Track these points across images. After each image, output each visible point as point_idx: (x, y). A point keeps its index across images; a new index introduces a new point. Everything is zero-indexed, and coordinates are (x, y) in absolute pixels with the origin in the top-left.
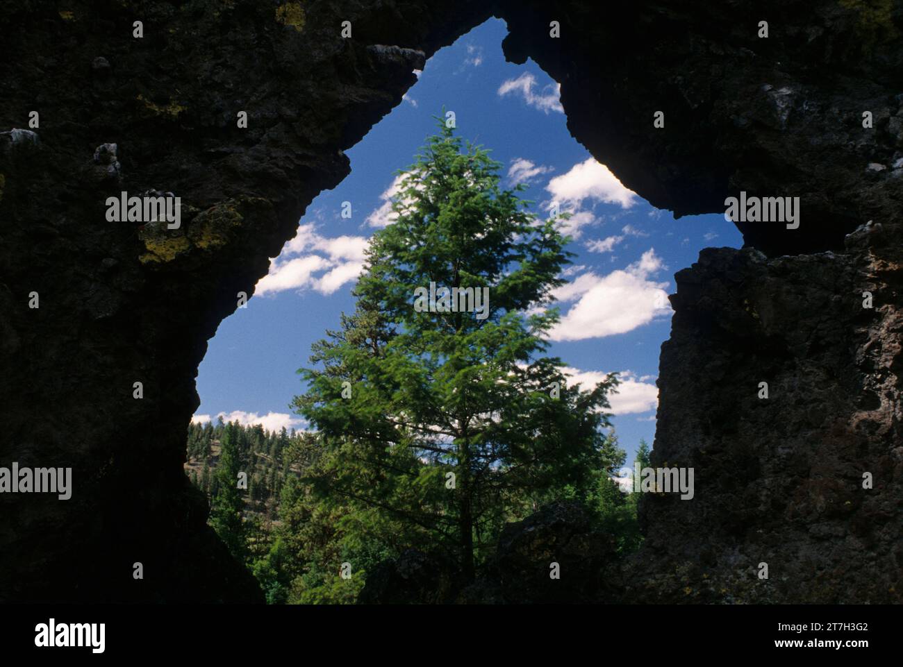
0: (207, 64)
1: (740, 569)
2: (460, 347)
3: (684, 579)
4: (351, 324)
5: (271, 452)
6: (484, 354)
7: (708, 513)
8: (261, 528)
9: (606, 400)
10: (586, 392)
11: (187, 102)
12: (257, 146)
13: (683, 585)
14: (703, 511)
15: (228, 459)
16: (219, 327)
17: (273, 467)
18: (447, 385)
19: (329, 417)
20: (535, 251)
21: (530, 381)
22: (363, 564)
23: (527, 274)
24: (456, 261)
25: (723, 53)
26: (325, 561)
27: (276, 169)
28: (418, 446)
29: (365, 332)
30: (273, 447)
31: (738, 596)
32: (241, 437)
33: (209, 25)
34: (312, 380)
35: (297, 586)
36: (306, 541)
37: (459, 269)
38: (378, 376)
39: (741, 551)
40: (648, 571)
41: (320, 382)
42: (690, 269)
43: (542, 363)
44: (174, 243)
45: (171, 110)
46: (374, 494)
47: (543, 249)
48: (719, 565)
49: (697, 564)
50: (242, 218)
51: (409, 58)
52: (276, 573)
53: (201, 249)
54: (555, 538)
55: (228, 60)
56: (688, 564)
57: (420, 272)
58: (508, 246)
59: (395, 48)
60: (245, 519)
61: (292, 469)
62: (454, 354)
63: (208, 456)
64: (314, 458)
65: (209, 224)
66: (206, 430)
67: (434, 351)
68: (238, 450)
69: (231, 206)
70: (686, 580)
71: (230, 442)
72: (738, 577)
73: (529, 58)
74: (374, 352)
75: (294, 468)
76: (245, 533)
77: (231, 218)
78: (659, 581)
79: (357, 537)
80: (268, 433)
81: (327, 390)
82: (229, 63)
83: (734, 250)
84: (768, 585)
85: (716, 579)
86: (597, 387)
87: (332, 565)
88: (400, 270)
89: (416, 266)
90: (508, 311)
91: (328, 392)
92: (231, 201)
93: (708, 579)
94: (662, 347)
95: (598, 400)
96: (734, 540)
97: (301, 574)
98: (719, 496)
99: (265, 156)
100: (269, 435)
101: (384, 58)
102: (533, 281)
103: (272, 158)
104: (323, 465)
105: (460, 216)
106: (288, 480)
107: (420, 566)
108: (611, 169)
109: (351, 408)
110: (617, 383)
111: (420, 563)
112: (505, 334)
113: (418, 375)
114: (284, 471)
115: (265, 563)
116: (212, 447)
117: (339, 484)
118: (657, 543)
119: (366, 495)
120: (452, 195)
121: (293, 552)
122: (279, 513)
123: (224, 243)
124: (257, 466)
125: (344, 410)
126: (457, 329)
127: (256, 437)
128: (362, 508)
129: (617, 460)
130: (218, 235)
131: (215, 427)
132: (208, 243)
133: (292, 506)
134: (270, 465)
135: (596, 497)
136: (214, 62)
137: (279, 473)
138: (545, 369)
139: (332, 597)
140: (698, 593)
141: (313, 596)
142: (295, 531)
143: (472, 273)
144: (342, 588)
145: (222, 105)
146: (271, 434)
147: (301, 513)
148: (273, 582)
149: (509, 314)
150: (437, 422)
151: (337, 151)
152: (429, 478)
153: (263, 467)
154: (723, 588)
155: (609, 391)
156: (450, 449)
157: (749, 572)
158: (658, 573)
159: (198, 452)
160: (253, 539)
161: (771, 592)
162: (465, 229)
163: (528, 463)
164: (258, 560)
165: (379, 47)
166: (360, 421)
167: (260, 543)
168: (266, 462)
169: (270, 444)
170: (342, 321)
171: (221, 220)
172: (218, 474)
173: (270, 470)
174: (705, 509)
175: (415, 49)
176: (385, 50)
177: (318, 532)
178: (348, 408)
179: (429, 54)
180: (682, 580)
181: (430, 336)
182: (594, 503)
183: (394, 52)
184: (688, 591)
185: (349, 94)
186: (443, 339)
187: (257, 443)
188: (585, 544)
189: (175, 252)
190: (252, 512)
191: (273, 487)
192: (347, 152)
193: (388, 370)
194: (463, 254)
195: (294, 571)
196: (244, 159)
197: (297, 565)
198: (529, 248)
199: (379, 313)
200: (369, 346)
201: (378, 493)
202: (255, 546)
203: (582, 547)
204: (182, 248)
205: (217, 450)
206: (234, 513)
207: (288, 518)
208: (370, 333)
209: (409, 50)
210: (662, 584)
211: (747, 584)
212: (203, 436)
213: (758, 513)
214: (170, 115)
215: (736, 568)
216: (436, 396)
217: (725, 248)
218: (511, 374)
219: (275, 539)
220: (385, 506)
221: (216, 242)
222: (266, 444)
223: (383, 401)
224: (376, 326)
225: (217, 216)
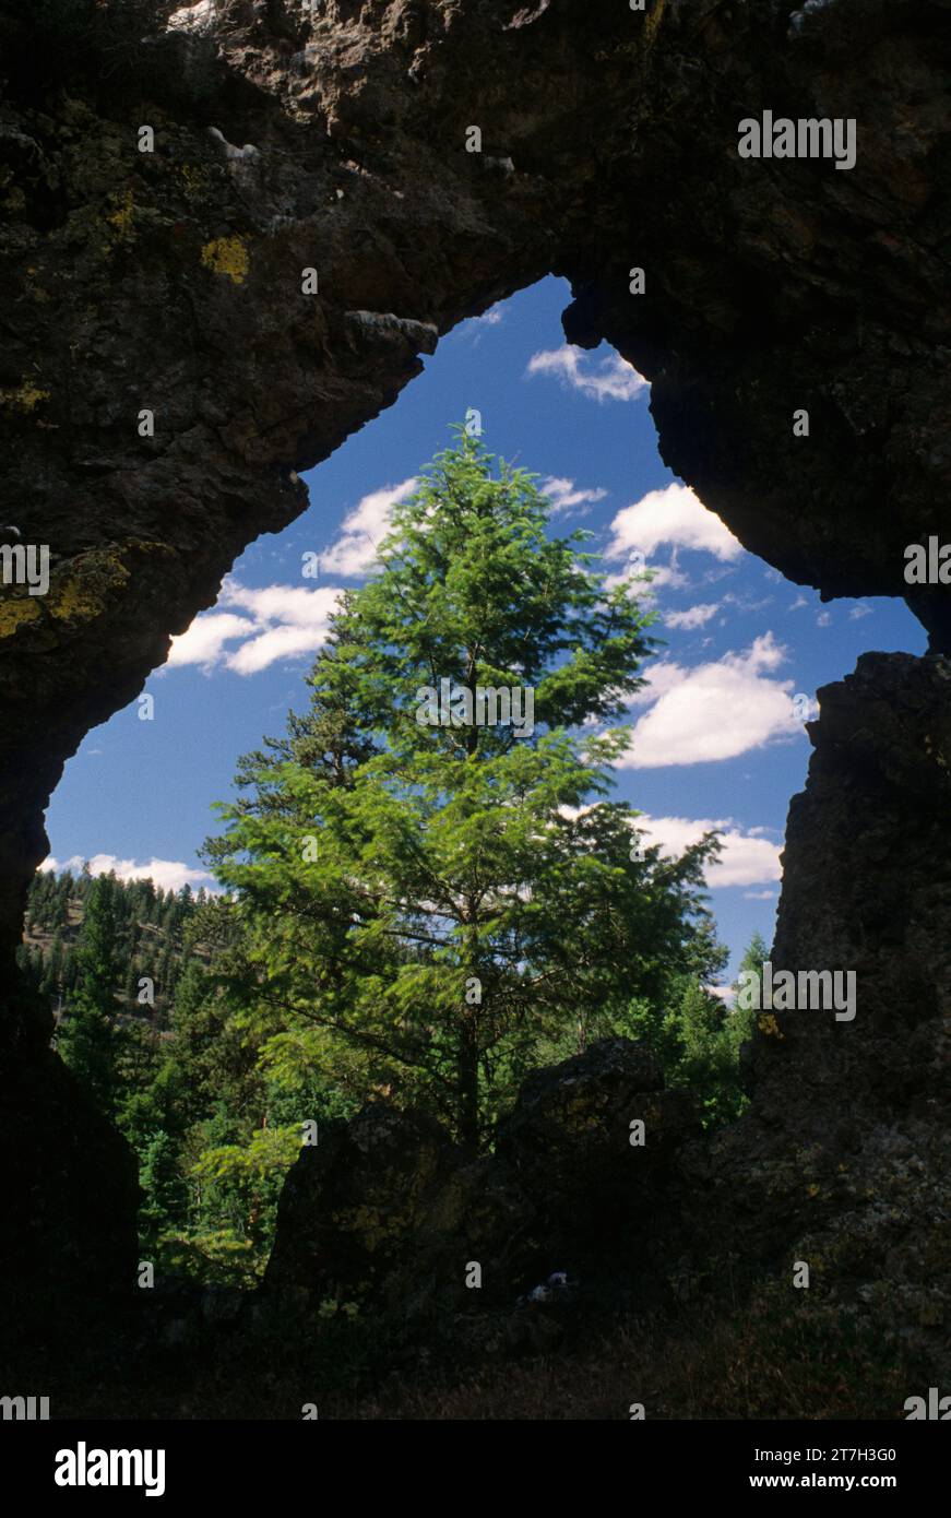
0: (86, 325)
1: (898, 1158)
2: (472, 781)
3: (808, 1171)
4: (301, 728)
5: (164, 922)
6: (511, 793)
7: (851, 1068)
8: (143, 1042)
9: (700, 873)
10: (668, 859)
11: (50, 385)
12: (160, 461)
13: (806, 1181)
14: (843, 1063)
15: (95, 931)
16: (83, 741)
17: (166, 946)
18: (450, 837)
19: (257, 881)
20: (599, 634)
21: (581, 839)
22: (303, 1108)
23: (585, 671)
24: (473, 644)
25: (909, 353)
26: (243, 1100)
27: (189, 499)
28: (399, 933)
29: (324, 743)
30: (168, 915)
31: (893, 1202)
32: (118, 896)
33: (94, 264)
34: (233, 821)
35: (195, 1137)
36: (213, 1067)
37: (477, 658)
38: (341, 821)
39: (901, 1130)
40: (751, 1156)
41: (246, 824)
42: (841, 683)
43: (602, 811)
44: (15, 608)
45: (22, 396)
46: (323, 1006)
47: (611, 631)
48: (864, 1151)
49: (830, 1149)
50: (128, 574)
51: (413, 336)
52: (162, 1115)
53: (59, 621)
54: (607, 1098)
55: (120, 321)
56: (816, 1147)
57: (416, 661)
58: (559, 624)
59: (390, 318)
60: (117, 1028)
61: (197, 952)
62: (461, 792)
63: (63, 925)
64: (234, 935)
65: (73, 581)
66: (61, 884)
67: (430, 785)
68: (112, 918)
69: (110, 554)
70: (811, 1173)
71: (101, 904)
72: (894, 1171)
73: (604, 340)
74: (336, 774)
75: (201, 950)
76: (116, 1048)
77: (110, 574)
78: (768, 1173)
79: (293, 1070)
80: (161, 892)
81: (257, 837)
82: (122, 327)
83: (913, 657)
84: (940, 1186)
85: (858, 1174)
86: (687, 852)
87: (254, 1107)
88: (384, 656)
89: (411, 650)
90: (552, 729)
91: (259, 841)
92: (111, 546)
93: (846, 1172)
94: (791, 802)
95: (687, 873)
96: (891, 1113)
97: (202, 1119)
98: (870, 1043)
99: (171, 476)
100: (163, 897)
101: (371, 332)
102: (591, 682)
103: (182, 481)
104: (247, 948)
105: (481, 575)
106: (190, 969)
107: (389, 1132)
108: (725, 519)
109: (294, 868)
110: (719, 847)
111: (388, 1127)
112: (546, 764)
113: (403, 820)
114: (183, 954)
115: (146, 1099)
116: (70, 911)
117: (268, 986)
118: (769, 1111)
119: (310, 1008)
120: (469, 543)
121: (191, 1082)
122: (172, 1020)
123: (97, 613)
124: (140, 944)
125: (282, 871)
126: (471, 752)
127: (141, 899)
128: (304, 1026)
129: (714, 961)
130: (87, 599)
131: (76, 879)
132: (71, 611)
133: (193, 1011)
134: (161, 944)
135: (680, 1018)
136: (97, 324)
137: (176, 956)
138: (606, 821)
139: (247, 1164)
140: (830, 1194)
141: (217, 1160)
142: (197, 1051)
143: (498, 666)
144: (265, 1150)
145: (106, 392)
146: (166, 894)
147: (208, 1023)
148: (156, 1131)
149: (553, 733)
150: (430, 896)
151: (289, 473)
152: (412, 987)
153: (151, 946)
154: (870, 1189)
155: (706, 859)
156: (449, 939)
157: (913, 1165)
158: (767, 1159)
159: (46, 918)
160: (128, 1060)
161: (946, 1198)
162: (490, 596)
163: (570, 967)
164: (133, 1094)
165: (365, 315)
166: (307, 890)
167: (139, 1066)
168: (155, 937)
169: (164, 911)
170: (289, 722)
171: (93, 576)
172: (78, 954)
173: (162, 951)
174: (847, 1062)
175: (422, 322)
176: (374, 319)
177: (233, 1053)
178: (289, 868)
179: (444, 330)
180: (805, 1172)
181: (426, 761)
182: (676, 1028)
183: (389, 324)
184: (813, 1190)
185: (310, 383)
186: (446, 767)
187: (142, 908)
188: (653, 1109)
189: (17, 622)
190: (129, 1017)
191: (166, 980)
192: (305, 476)
193: (356, 811)
194: (485, 636)
195: (191, 1113)
196: (139, 481)
197: (198, 1103)
198: (589, 628)
199: (348, 713)
200: (329, 765)
201: (329, 1004)
202: (132, 1071)
203: (648, 1114)
204: (28, 616)
205: (77, 916)
206: (101, 1017)
207: (187, 1029)
208: (332, 745)
209: (413, 321)
210: (772, 1177)
211: (907, 1183)
212: (56, 893)
213: (930, 1072)
214: (21, 404)
215: (891, 1156)
216: (430, 855)
217: (899, 653)
218: (551, 826)
219: (163, 1062)
220: (341, 1025)
221: (85, 610)
222: (157, 911)
223: (345, 859)
224: (342, 735)
225: (87, 569)
